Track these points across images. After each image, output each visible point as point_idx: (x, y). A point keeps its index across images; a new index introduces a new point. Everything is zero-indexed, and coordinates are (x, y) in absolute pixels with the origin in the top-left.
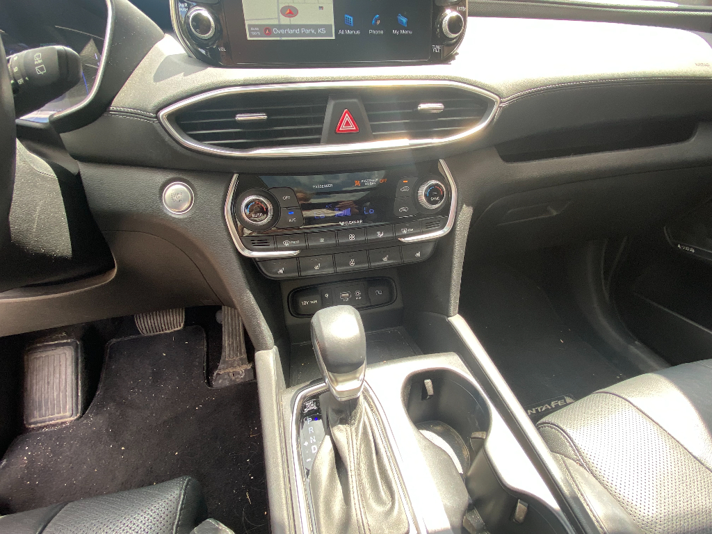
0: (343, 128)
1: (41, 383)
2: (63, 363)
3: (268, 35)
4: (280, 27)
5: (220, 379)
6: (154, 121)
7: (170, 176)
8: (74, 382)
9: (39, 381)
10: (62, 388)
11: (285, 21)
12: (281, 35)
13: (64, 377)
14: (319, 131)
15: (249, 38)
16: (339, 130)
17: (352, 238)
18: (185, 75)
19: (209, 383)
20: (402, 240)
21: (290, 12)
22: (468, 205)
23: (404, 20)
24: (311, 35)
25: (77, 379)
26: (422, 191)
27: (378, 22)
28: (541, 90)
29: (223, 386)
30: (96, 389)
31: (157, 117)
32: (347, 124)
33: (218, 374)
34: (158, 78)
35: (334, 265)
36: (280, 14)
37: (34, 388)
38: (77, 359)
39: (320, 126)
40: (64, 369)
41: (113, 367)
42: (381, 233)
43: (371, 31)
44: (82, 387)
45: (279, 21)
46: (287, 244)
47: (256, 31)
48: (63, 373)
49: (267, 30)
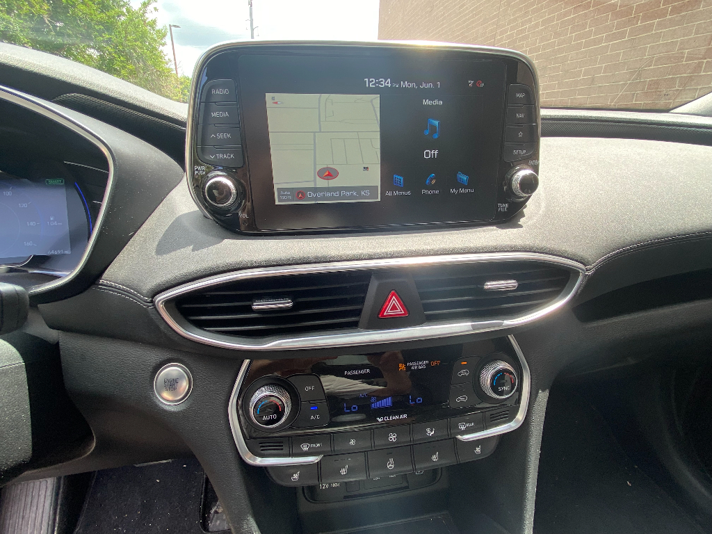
0: (388, 312)
1: (15, 516)
2: (43, 492)
3: (300, 199)
4: (315, 190)
5: (217, 519)
6: (148, 306)
7: (167, 355)
8: (51, 518)
9: (14, 514)
10: (37, 524)
11: (322, 183)
12: (316, 199)
13: (41, 511)
14: (358, 313)
15: (277, 203)
16: (383, 315)
17: (393, 437)
18: (193, 250)
19: (205, 526)
20: (459, 437)
21: (329, 175)
22: (543, 390)
23: (465, 178)
24: (352, 197)
25: (55, 514)
26: (487, 376)
27: (434, 182)
28: (631, 249)
29: (221, 528)
30: (75, 526)
31: (152, 302)
32: (394, 308)
33: (216, 512)
34: (162, 249)
35: (367, 468)
36: (318, 177)
37: (8, 521)
38: (58, 488)
39: (358, 307)
40: (42, 500)
41: (99, 495)
42: (431, 431)
43: (424, 191)
44: (59, 524)
45: (315, 184)
46: (305, 448)
47: (287, 195)
48: (41, 505)
49: (301, 193)
